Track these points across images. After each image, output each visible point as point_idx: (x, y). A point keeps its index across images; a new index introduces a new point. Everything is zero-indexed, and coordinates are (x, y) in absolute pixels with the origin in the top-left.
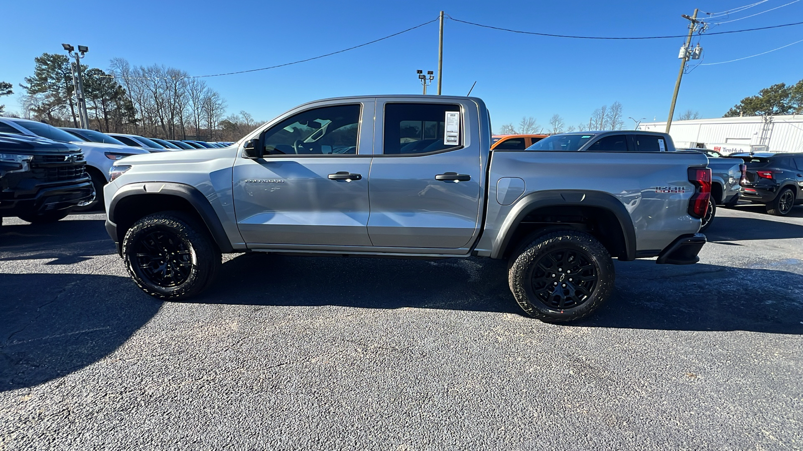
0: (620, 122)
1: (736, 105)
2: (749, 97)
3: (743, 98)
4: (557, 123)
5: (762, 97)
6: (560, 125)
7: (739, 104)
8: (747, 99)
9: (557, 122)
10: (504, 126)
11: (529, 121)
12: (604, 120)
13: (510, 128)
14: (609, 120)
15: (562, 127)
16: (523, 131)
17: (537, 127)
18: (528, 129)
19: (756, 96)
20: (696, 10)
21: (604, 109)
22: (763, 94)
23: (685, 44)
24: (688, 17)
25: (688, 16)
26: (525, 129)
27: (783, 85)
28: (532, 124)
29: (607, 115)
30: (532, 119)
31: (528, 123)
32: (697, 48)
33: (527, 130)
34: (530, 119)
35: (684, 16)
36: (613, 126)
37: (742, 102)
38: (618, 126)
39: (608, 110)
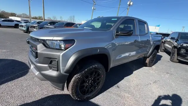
23: (93, 6)
24: (93, 1)
30: (55, 16)
32: (95, 8)
38: (74, 21)
39: (72, 17)
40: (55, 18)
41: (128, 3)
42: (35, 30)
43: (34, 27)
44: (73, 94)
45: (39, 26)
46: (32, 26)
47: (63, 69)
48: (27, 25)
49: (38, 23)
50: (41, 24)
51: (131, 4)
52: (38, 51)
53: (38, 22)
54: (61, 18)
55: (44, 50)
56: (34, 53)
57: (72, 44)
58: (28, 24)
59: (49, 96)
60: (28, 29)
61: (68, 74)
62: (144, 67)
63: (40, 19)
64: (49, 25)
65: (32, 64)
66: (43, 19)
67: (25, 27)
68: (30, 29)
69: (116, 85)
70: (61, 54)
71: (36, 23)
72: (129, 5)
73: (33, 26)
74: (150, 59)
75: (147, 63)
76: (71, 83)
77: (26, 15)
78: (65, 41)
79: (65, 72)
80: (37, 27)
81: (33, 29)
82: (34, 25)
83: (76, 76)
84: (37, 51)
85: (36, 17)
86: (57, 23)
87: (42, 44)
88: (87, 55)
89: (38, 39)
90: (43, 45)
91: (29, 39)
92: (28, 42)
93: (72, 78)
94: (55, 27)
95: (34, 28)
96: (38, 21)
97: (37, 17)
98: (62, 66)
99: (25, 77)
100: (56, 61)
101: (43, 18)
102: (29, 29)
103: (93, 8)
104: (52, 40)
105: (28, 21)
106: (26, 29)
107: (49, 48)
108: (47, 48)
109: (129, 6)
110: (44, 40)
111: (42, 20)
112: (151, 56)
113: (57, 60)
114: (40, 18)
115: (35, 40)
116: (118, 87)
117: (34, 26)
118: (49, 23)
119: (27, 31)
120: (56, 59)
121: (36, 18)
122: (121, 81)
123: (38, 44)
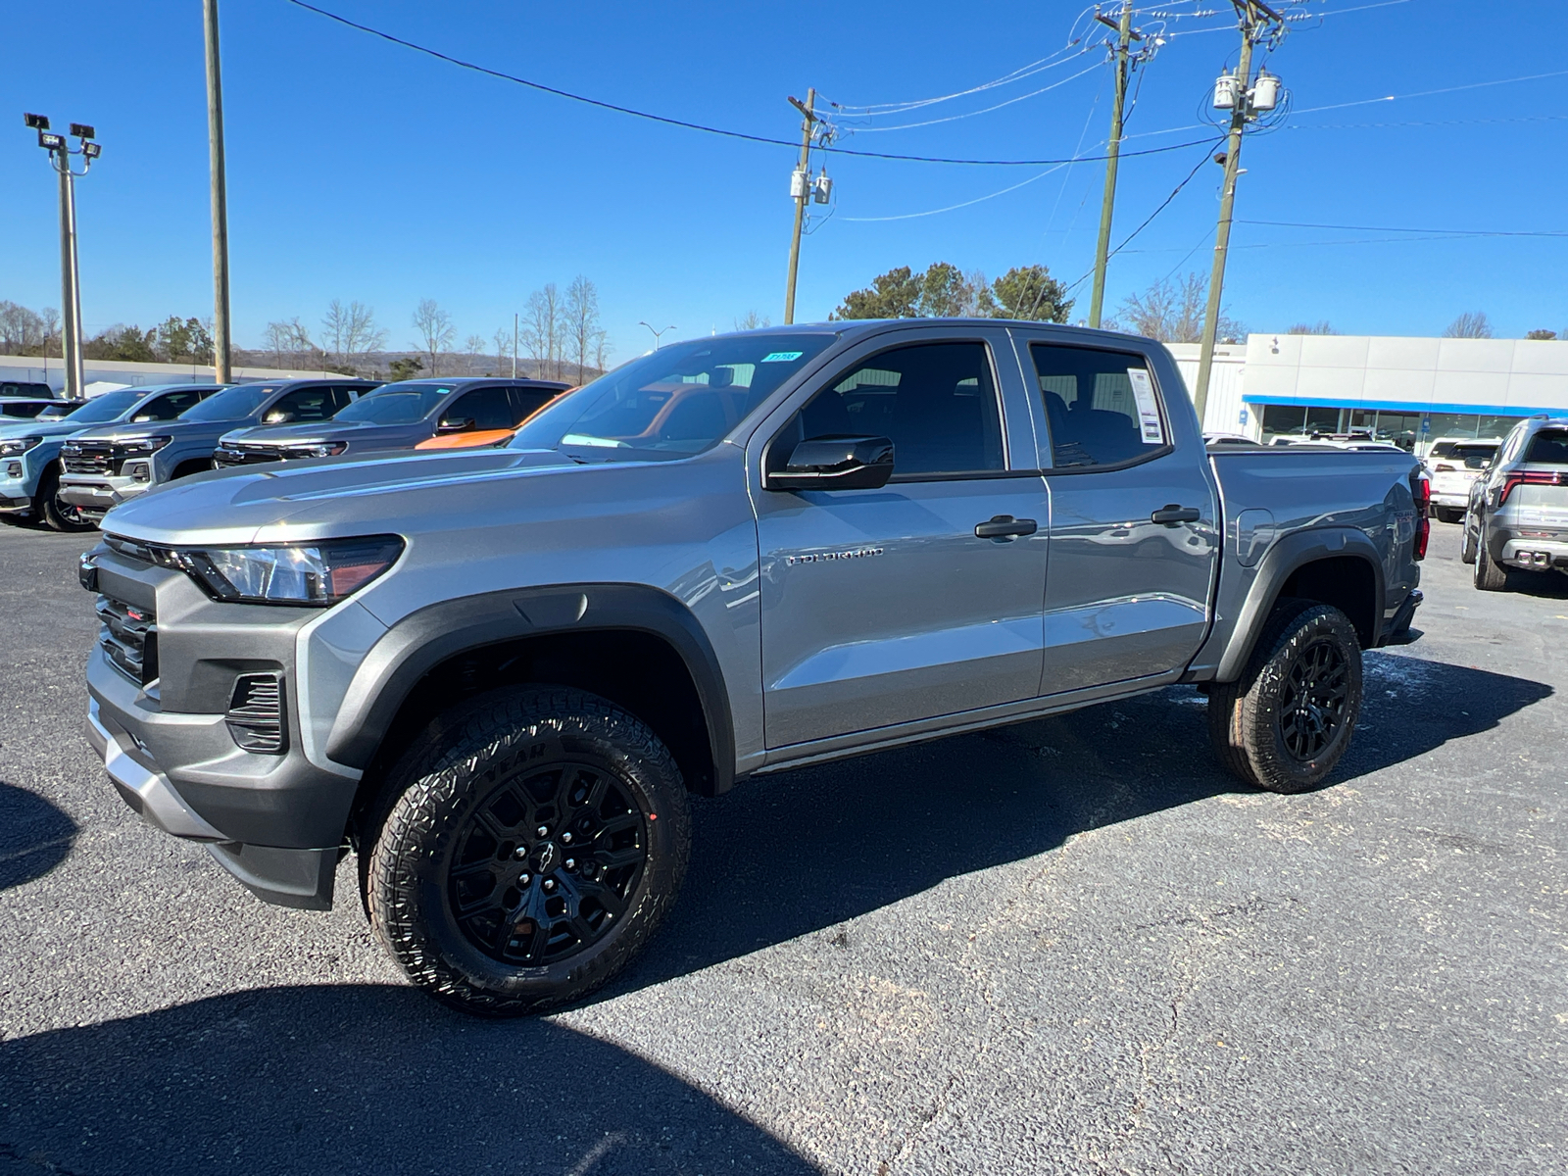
0: (596, 330)
1: (839, 307)
2: (858, 292)
3: (848, 294)
4: (435, 326)
5: (877, 293)
6: (443, 331)
7: (843, 305)
8: (855, 295)
9: (434, 322)
10: (274, 326)
11: (350, 312)
12: (556, 324)
13: (295, 332)
14: (568, 322)
15: (451, 337)
16: (337, 343)
17: (379, 335)
18: (350, 337)
19: (869, 290)
20: (810, 91)
21: (550, 291)
22: (880, 288)
23: (799, 164)
24: (800, 105)
25: (800, 102)
26: (341, 338)
27: (908, 271)
28: (363, 325)
29: (562, 309)
30: (361, 309)
31: (350, 319)
32: (822, 178)
33: (350, 341)
34: (354, 307)
35: (792, 100)
36: (581, 342)
37: (848, 301)
38: (592, 343)
39: (563, 299)
40: (358, 324)
41: (1223, 96)
42: (122, 484)
43: (115, 459)
44: (400, 933)
45: (162, 437)
46: (90, 450)
47: (319, 736)
48: (37, 438)
49: (163, 407)
50: (189, 416)
51: (1263, 93)
52: (162, 626)
53: (156, 390)
54: (428, 315)
55: (198, 617)
56: (128, 651)
57: (378, 567)
58: (46, 422)
59: (231, 996)
60: (47, 478)
61: (356, 774)
62: (1227, 799)
63: (176, 352)
64: (276, 418)
65: (113, 732)
66: (217, 350)
67: (22, 459)
68: (73, 484)
69: (832, 931)
70: (301, 631)
71: (141, 412)
72: (1241, 112)
73: (102, 448)
74: (1262, 702)
75: (1244, 750)
76: (380, 848)
77: (22, 311)
78: (334, 548)
79: (331, 757)
80: (142, 452)
81: (107, 477)
82: (116, 438)
83: (413, 789)
84: (151, 628)
85: (131, 335)
86: (362, 389)
87: (184, 577)
88: (492, 637)
89: (161, 551)
90: (190, 586)
91: (99, 554)
92: (93, 580)
93: (392, 805)
94: (337, 444)
95: (116, 467)
96: (160, 377)
97: (150, 336)
98: (314, 716)
99: (46, 884)
100: (272, 679)
101: (215, 336)
102: (64, 477)
103: (796, 188)
104: (252, 546)
105: (41, 389)
106: (26, 487)
107: (234, 599)
108: (220, 600)
109: (1238, 121)
110: (200, 553)
111: (204, 358)
112: (1266, 676)
113: (277, 674)
114: (180, 344)
115: (139, 556)
116: (842, 940)
117: (120, 449)
118: (278, 406)
119: (36, 502)
120: (275, 665)
121: (132, 348)
122: (891, 900)
123: (163, 579)
